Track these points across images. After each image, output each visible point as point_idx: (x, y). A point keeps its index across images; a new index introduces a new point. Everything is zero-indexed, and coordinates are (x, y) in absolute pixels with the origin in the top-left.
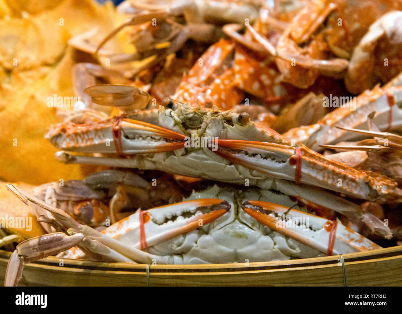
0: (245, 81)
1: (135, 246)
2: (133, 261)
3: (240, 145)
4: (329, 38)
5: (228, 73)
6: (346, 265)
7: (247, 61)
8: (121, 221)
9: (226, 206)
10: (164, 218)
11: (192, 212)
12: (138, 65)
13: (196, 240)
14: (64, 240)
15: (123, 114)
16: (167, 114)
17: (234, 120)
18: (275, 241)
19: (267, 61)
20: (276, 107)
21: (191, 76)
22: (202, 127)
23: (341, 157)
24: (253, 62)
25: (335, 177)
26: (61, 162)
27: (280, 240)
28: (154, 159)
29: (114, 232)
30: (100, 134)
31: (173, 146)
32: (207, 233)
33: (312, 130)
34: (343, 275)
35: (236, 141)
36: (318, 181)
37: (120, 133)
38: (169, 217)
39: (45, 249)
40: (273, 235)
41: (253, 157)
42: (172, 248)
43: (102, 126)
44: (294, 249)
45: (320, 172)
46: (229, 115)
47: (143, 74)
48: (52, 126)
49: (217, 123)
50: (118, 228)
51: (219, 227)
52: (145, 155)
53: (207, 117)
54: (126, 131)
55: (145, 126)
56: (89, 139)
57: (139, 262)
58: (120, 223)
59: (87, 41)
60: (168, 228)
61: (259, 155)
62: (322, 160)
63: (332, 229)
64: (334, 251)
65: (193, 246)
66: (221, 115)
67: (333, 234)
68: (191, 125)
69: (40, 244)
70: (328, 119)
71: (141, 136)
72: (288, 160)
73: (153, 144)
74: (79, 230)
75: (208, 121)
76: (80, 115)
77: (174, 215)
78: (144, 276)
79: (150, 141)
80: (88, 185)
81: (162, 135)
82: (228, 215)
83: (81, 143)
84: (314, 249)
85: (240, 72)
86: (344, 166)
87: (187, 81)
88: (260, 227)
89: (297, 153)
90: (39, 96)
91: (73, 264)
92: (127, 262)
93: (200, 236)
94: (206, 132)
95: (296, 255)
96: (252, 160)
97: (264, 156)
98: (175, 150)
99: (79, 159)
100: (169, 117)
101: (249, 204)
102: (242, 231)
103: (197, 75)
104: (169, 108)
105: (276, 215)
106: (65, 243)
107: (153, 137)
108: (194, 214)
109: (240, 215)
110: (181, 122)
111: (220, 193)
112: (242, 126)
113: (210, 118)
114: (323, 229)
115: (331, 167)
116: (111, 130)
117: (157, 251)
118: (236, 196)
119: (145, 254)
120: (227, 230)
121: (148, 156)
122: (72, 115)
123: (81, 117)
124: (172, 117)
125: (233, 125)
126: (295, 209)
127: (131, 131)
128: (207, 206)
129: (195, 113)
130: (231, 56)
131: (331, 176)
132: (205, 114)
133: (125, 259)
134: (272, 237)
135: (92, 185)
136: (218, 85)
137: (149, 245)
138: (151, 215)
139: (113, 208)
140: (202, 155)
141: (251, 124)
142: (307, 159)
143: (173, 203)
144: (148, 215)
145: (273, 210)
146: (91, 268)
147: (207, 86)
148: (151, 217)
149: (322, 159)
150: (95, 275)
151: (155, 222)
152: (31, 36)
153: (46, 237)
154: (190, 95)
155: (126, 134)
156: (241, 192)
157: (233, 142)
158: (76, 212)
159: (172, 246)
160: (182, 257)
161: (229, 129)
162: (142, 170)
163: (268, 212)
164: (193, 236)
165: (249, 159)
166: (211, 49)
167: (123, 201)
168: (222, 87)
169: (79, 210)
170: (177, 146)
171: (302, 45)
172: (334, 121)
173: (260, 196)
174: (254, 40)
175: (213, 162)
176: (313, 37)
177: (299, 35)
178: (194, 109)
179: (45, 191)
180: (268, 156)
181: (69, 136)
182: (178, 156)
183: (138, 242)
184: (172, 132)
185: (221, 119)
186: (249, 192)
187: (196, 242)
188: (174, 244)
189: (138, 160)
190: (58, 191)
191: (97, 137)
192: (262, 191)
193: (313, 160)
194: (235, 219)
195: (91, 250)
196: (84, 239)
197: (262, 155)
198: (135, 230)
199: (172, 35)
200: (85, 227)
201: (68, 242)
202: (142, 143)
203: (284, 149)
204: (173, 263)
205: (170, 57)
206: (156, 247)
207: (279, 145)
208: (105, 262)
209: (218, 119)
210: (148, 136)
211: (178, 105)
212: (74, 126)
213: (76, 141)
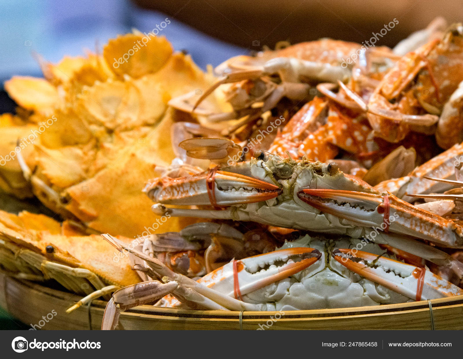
0: (338, 137)
1: (229, 295)
2: (227, 309)
3: (329, 194)
4: (419, 95)
5: (322, 129)
6: (433, 310)
7: (340, 118)
8: (216, 270)
9: (317, 255)
10: (258, 266)
11: (284, 261)
12: (234, 123)
13: (288, 288)
14: (159, 288)
15: (217, 167)
16: (258, 166)
17: (323, 170)
18: (364, 288)
19: (359, 118)
20: (369, 162)
21: (285, 133)
22: (292, 177)
23: (429, 206)
24: (346, 119)
25: (422, 224)
26: (159, 214)
27: (370, 287)
28: (247, 210)
29: (209, 281)
30: (195, 185)
31: (265, 197)
32: (299, 281)
33: (402, 182)
34: (431, 319)
35: (325, 190)
36: (406, 229)
37: (214, 184)
38: (262, 266)
39: (141, 297)
40: (363, 282)
41: (342, 206)
42: (265, 296)
43: (196, 178)
44: (384, 296)
45: (408, 220)
46: (319, 165)
47: (239, 131)
48: (149, 180)
49: (307, 173)
50: (212, 277)
51: (310, 275)
52: (238, 206)
53: (298, 167)
54: (219, 183)
55: (238, 177)
56: (184, 192)
57: (232, 310)
58: (214, 273)
59: (186, 102)
60: (260, 277)
61: (348, 204)
62: (409, 209)
63: (420, 276)
64: (423, 297)
65: (285, 294)
66: (311, 166)
67: (421, 280)
68: (282, 175)
69: (135, 291)
70: (418, 171)
71: (234, 188)
72: (377, 208)
73: (245, 194)
74: (173, 279)
75: (298, 172)
76: (177, 170)
77: (267, 264)
78: (238, 323)
79: (243, 192)
80: (184, 237)
81: (254, 185)
82: (319, 263)
83: (177, 196)
84: (404, 296)
85: (333, 128)
86: (431, 214)
87: (281, 137)
88: (350, 274)
89: (385, 202)
90: (139, 154)
91: (169, 312)
92: (221, 310)
93: (292, 285)
94: (296, 182)
95: (385, 302)
96: (342, 209)
97: (353, 205)
98: (267, 200)
99: (175, 212)
100: (261, 168)
101: (339, 252)
102: (332, 278)
103: (290, 131)
104: (260, 160)
105: (366, 263)
106: (160, 291)
107: (245, 187)
108: (286, 262)
109: (331, 262)
110: (272, 173)
111: (311, 242)
112: (331, 175)
113: (300, 168)
114: (412, 276)
115: (419, 215)
116: (205, 181)
117: (251, 299)
118: (327, 244)
119: (239, 302)
120: (318, 277)
121: (241, 207)
122: (170, 170)
123: (178, 171)
124: (263, 168)
125: (322, 175)
126: (385, 256)
127: (224, 182)
128: (298, 255)
129: (286, 164)
130: (325, 113)
131: (419, 224)
132: (295, 164)
133: (220, 307)
134: (362, 285)
135: (189, 237)
136: (311, 141)
137: (242, 294)
138: (244, 264)
139: (208, 258)
140: (293, 205)
141: (340, 174)
142: (395, 207)
143: (266, 253)
144: (241, 264)
145: (362, 258)
146: (186, 316)
147: (301, 142)
148: (245, 266)
149: (409, 207)
150: (190, 322)
151: (249, 271)
152: (132, 97)
153: (141, 285)
154: (284, 149)
155: (220, 186)
156: (331, 241)
157: (323, 191)
158: (173, 262)
159: (265, 294)
160: (275, 305)
161: (318, 178)
162: (236, 222)
163: (358, 260)
164: (285, 284)
165: (339, 208)
166: (306, 107)
167: (218, 252)
168: (315, 142)
169: (175, 261)
170: (268, 196)
171: (393, 101)
172: (424, 174)
173: (350, 244)
174: (347, 98)
175: (303, 211)
176: (403, 93)
177: (390, 91)
178: (285, 160)
179: (143, 243)
180: (357, 205)
181: (165, 189)
182: (270, 206)
183: (232, 290)
184: (264, 182)
185: (310, 169)
186: (339, 241)
187: (288, 290)
188: (266, 292)
189: (232, 211)
190: (155, 243)
191: (192, 189)
192: (352, 240)
193: (401, 209)
194: (326, 267)
195: (186, 298)
196: (179, 286)
197: (351, 204)
198: (229, 279)
199: (267, 93)
200: (179, 276)
201: (163, 290)
202: (234, 194)
203: (372, 198)
204: (266, 310)
205: (266, 115)
206: (250, 295)
207: (367, 194)
208: (199, 310)
209: (308, 169)
210: (241, 187)
211: (269, 156)
212: (170, 180)
213: (172, 194)
